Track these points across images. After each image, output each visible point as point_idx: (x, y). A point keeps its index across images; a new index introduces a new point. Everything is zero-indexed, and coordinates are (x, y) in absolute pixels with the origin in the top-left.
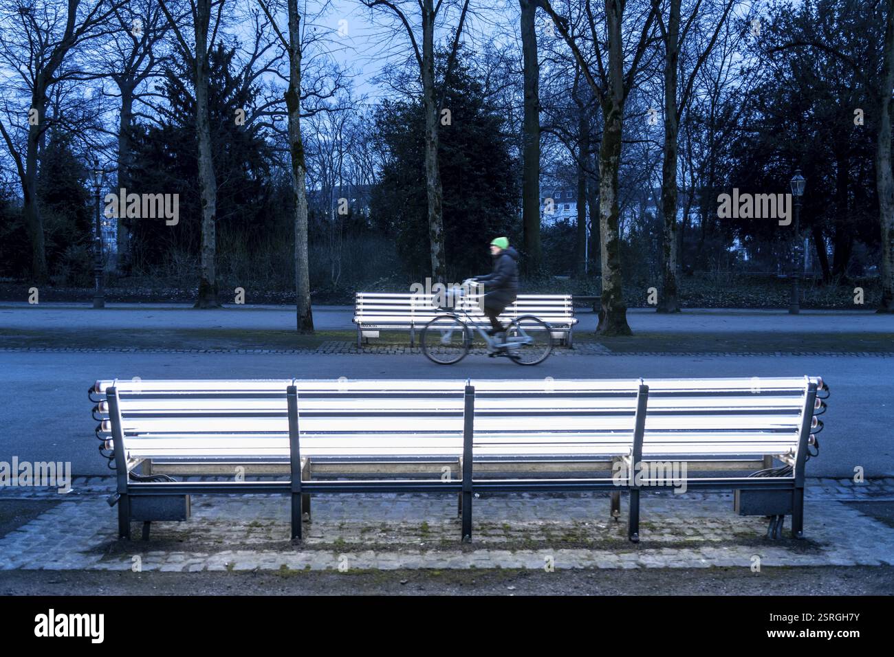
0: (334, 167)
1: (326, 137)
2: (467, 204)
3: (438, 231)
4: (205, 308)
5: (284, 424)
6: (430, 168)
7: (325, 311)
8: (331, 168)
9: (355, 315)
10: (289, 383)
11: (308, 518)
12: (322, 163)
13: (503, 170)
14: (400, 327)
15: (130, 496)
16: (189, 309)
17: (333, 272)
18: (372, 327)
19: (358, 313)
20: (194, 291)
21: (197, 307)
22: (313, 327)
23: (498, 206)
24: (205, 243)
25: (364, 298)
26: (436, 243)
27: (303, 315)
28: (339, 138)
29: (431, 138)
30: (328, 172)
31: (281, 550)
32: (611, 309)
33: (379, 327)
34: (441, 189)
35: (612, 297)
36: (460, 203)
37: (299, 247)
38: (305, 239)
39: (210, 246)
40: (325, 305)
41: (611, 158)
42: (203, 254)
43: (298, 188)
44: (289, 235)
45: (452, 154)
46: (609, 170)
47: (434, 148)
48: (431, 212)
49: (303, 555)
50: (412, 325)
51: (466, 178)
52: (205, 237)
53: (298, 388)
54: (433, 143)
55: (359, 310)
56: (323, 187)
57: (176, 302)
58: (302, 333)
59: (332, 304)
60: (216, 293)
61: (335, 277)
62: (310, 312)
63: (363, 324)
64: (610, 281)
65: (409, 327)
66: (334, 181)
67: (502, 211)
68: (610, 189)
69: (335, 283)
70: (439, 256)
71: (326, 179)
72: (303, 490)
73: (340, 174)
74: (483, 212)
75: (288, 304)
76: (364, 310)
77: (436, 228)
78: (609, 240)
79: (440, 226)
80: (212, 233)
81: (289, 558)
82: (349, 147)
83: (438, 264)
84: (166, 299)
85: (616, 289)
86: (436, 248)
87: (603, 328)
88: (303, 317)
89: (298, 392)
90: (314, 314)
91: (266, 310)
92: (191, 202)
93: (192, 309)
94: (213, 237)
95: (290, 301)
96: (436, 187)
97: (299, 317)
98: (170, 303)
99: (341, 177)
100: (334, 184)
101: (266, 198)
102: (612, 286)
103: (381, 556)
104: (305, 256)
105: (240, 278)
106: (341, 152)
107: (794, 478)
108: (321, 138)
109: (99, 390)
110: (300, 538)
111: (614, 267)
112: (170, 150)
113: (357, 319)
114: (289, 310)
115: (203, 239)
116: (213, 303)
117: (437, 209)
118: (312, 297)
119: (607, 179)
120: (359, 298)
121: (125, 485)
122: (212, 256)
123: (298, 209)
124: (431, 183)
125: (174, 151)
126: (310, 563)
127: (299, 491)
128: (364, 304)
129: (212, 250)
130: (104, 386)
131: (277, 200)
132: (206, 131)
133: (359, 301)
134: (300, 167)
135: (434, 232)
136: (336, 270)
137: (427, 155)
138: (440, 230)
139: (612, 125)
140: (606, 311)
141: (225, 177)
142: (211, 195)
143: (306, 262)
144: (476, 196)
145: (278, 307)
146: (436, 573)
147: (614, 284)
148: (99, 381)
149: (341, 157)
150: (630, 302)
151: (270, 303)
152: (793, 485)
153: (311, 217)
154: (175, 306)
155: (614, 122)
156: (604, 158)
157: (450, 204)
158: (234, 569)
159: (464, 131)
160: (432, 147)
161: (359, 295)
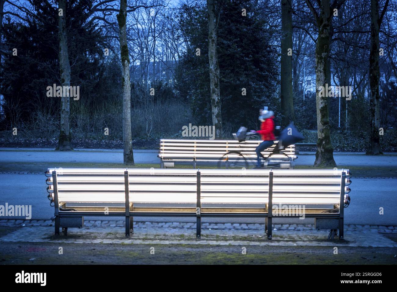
0: (150, 48)
1: (143, 26)
2: (239, 80)
3: (216, 99)
4: (62, 151)
5: (123, 187)
6: (212, 57)
7: (142, 152)
8: (147, 49)
9: (159, 153)
10: (125, 170)
11: (132, 231)
12: (140, 45)
13: (264, 56)
14: (187, 160)
15: (60, 217)
16: (52, 151)
17: (147, 127)
18: (170, 160)
19: (161, 152)
20: (54, 140)
21: (58, 149)
22: (133, 161)
23: (262, 81)
24: (63, 108)
25: (165, 142)
26: (215, 107)
27: (127, 153)
28: (153, 27)
29: (212, 37)
30: (144, 52)
31: (121, 239)
32: (323, 151)
33: (174, 160)
34: (219, 71)
35: (324, 142)
36: (234, 80)
37: (125, 111)
38: (129, 105)
39: (67, 110)
40: (141, 149)
41: (323, 54)
42: (61, 115)
43: (125, 74)
44: (118, 101)
45: (229, 46)
46: (321, 61)
47: (214, 45)
48: (212, 86)
49: (130, 241)
50: (194, 159)
51: (238, 62)
52: (63, 104)
53: (129, 172)
54: (213, 41)
55: (162, 150)
56: (141, 63)
57: (42, 147)
58: (126, 165)
59: (146, 149)
60: (70, 141)
61: (149, 131)
62: (131, 152)
63: (164, 158)
64: (323, 132)
65: (192, 160)
66: (149, 58)
67: (264, 85)
68: (322, 74)
69: (149, 135)
70: (217, 116)
71: (143, 56)
72: (130, 215)
73: (153, 53)
74: (251, 85)
75: (116, 149)
76: (165, 150)
77: (216, 97)
78: (322, 106)
79: (218, 96)
80: (68, 101)
81: (125, 241)
82: (161, 33)
83: (217, 122)
84: (35, 145)
85: (326, 138)
86: (215, 110)
87: (318, 163)
88: (127, 155)
89: (129, 174)
90: (134, 155)
91: (102, 152)
92: (49, 78)
93: (54, 151)
94: (69, 103)
95: (118, 147)
96: (216, 70)
97: (125, 155)
98: (37, 147)
99: (155, 56)
100: (149, 61)
101: (101, 74)
102: (323, 135)
103: (162, 241)
104: (129, 116)
105: (83, 130)
106: (154, 37)
107: (339, 213)
108: (139, 26)
109: (49, 172)
110: (129, 235)
111: (325, 123)
112: (34, 41)
113: (160, 155)
114: (117, 152)
115: (62, 105)
116: (68, 147)
117: (216, 85)
118: (133, 144)
119: (320, 67)
120: (162, 142)
121: (58, 212)
122: (67, 116)
123: (125, 87)
124: (212, 67)
125: (36, 43)
126: (133, 242)
127: (129, 215)
128: (165, 146)
129: (67, 112)
130: (51, 171)
131: (108, 76)
132: (65, 34)
133: (162, 144)
134: (126, 61)
135: (214, 100)
136: (149, 125)
137: (209, 49)
138: (218, 99)
139: (323, 33)
140: (320, 151)
141: (73, 61)
142: (68, 76)
143: (129, 120)
144: (246, 74)
145: (110, 150)
146: (183, 245)
147: (325, 134)
148: (49, 169)
149: (155, 41)
150: (353, 148)
151: (104, 148)
152: (339, 216)
153: (133, 86)
154: (40, 149)
155: (324, 31)
156: (318, 54)
157: (227, 80)
158: (103, 243)
159: (237, 29)
160: (212, 43)
161: (162, 140)
